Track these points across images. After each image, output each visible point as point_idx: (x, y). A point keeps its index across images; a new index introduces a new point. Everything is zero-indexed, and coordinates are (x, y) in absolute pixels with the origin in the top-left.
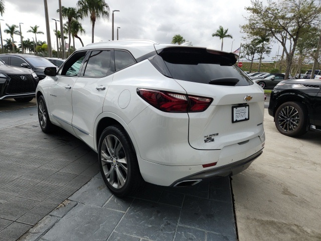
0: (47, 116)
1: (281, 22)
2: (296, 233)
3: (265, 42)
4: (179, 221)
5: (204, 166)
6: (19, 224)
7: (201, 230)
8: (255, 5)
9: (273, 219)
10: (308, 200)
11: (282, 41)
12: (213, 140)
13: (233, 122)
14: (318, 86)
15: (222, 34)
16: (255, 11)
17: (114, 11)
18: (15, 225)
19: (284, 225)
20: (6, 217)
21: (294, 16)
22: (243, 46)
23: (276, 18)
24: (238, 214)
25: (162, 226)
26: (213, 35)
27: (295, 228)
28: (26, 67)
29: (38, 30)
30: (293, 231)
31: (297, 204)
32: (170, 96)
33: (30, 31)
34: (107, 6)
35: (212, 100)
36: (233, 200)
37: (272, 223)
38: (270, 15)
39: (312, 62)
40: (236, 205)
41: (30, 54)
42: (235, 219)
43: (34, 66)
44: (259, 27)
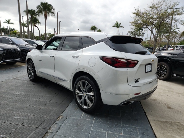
0: (34, 72)
1: (151, 20)
2: (179, 126)
3: (140, 30)
4: (122, 123)
5: (135, 94)
6: (41, 129)
7: (134, 127)
8: (137, 11)
9: (166, 120)
10: (180, 111)
11: (151, 30)
12: (138, 81)
13: (146, 72)
14: (176, 54)
15: (117, 26)
16: (137, 14)
17: (58, 12)
18: (39, 129)
19: (172, 123)
20: (32, 126)
21: (158, 17)
22: (129, 32)
23: (148, 18)
24: (149, 119)
25: (114, 126)
26: (113, 27)
27: (178, 124)
28: (12, 44)
29: (11, 22)
30: (177, 125)
31: (176, 113)
32: (119, 60)
33: (5, 22)
34: (54, 9)
35: (138, 61)
36: (145, 112)
37: (166, 122)
38: (145, 17)
39: (167, 41)
40: (147, 114)
41: (5, 36)
42: (149, 121)
43: (17, 43)
44: (139, 23)
